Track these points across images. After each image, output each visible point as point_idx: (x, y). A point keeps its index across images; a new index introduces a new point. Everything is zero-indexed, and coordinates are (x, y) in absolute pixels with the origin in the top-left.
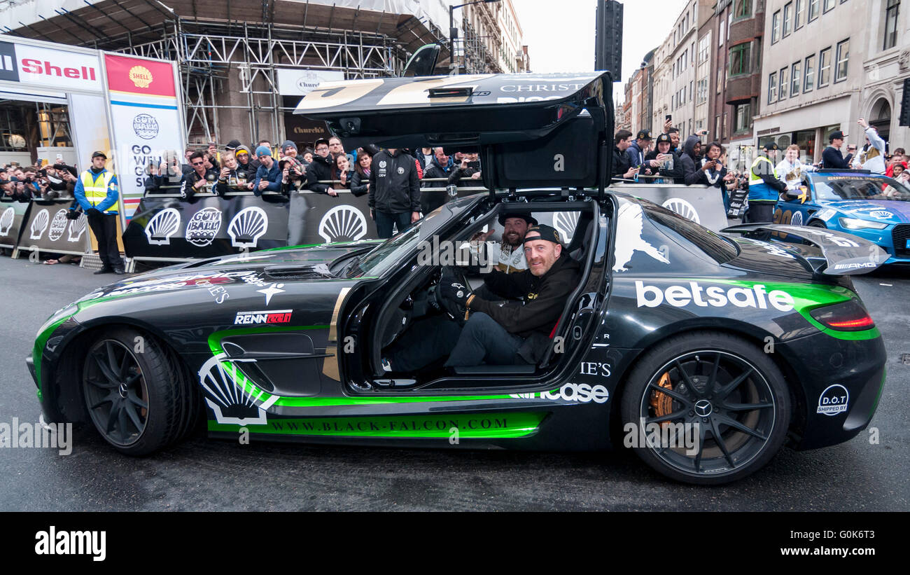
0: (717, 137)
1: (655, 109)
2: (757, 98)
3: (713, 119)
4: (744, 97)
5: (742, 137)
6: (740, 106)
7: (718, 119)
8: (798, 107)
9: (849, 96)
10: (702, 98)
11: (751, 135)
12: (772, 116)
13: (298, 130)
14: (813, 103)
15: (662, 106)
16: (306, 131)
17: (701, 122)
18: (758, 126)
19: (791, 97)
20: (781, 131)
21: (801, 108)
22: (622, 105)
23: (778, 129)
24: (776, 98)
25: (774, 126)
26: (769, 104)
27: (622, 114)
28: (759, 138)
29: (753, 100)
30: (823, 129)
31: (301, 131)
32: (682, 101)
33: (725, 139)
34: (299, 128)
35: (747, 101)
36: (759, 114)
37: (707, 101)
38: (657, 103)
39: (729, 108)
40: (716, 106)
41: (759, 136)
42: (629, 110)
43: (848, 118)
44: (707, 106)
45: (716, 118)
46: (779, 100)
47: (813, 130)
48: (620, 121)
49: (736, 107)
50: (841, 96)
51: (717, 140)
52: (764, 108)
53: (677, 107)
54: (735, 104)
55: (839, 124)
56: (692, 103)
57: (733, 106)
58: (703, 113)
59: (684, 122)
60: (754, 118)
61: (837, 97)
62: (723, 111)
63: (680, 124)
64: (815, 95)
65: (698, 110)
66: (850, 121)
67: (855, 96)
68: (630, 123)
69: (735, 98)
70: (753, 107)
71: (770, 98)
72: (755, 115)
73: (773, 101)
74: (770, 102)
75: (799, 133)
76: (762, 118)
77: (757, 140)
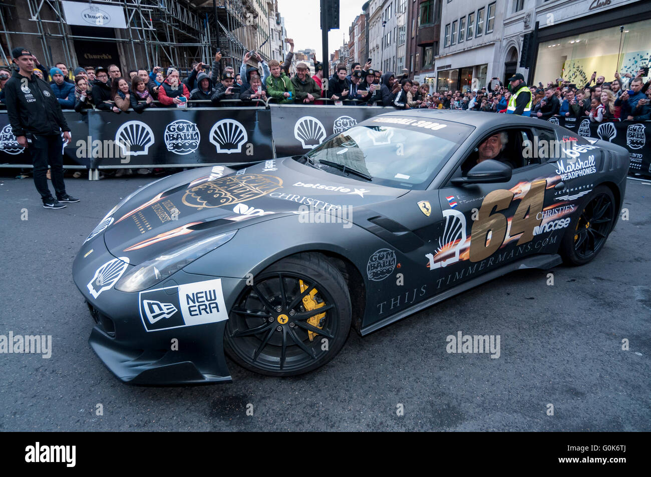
0: (412, 70)
1: (371, 47)
2: (437, 42)
3: (409, 57)
4: (429, 41)
5: (427, 71)
6: (427, 48)
7: (412, 57)
8: (462, 50)
9: (494, 44)
10: (402, 41)
11: (433, 70)
12: (446, 56)
13: (88, 56)
14: (472, 48)
15: (375, 46)
16: (95, 57)
17: (401, 59)
18: (438, 64)
19: (459, 43)
20: (452, 68)
21: (464, 51)
22: (347, 43)
23: (450, 66)
24: (449, 43)
25: (448, 64)
26: (445, 47)
27: (347, 51)
28: (438, 72)
29: (435, 44)
30: (478, 67)
31: (91, 57)
32: (389, 42)
33: (417, 72)
34: (89, 55)
35: (430, 45)
36: (438, 54)
37: (405, 43)
38: (372, 43)
39: (420, 48)
40: (411, 48)
41: (438, 70)
42: (353, 47)
43: (493, 60)
44: (405, 47)
45: (411, 56)
46: (451, 45)
47: (471, 68)
48: (346, 56)
49: (424, 49)
50: (489, 43)
51: (412, 73)
52: (442, 51)
53: (385, 47)
54: (424, 46)
55: (487, 64)
56: (395, 44)
57: (422, 48)
58: (402, 52)
59: (390, 59)
60: (436, 57)
61: (487, 44)
62: (416, 51)
63: (387, 60)
64: (473, 42)
65: (399, 49)
66: (494, 62)
67: (498, 44)
68: (353, 58)
69: (423, 42)
70: (435, 48)
71: (446, 43)
72: (436, 55)
73: (447, 46)
74: (446, 46)
75: (463, 69)
76: (440, 58)
77: (437, 73)
